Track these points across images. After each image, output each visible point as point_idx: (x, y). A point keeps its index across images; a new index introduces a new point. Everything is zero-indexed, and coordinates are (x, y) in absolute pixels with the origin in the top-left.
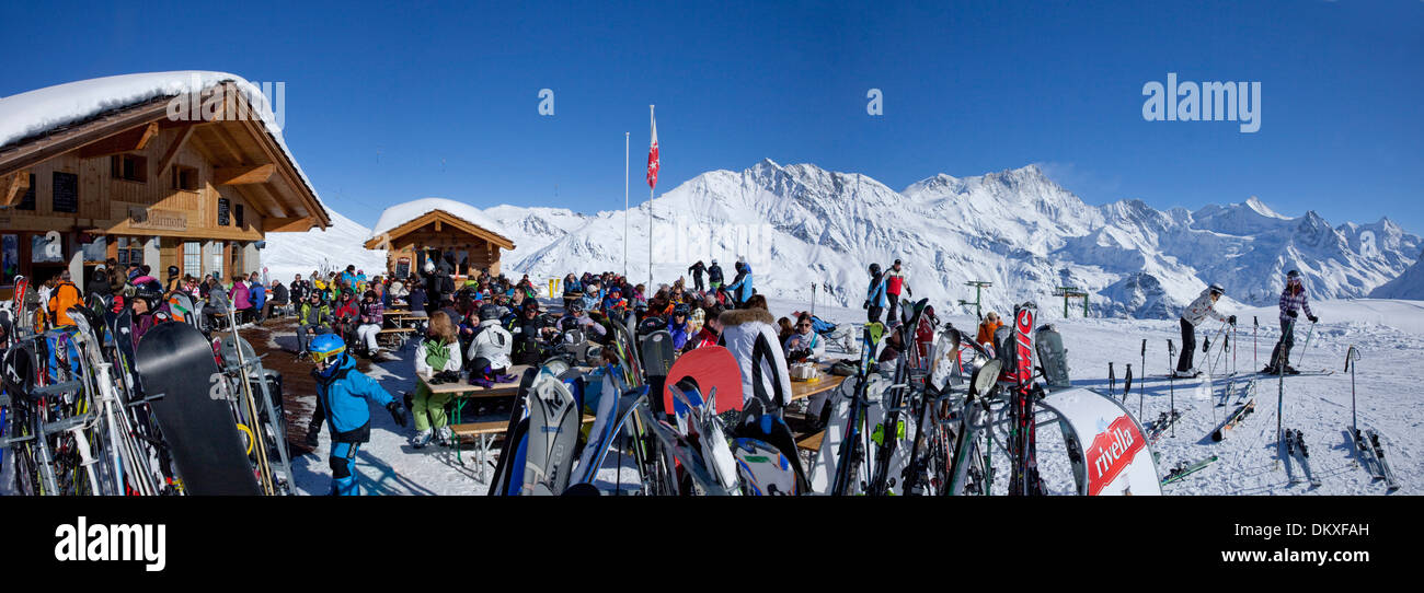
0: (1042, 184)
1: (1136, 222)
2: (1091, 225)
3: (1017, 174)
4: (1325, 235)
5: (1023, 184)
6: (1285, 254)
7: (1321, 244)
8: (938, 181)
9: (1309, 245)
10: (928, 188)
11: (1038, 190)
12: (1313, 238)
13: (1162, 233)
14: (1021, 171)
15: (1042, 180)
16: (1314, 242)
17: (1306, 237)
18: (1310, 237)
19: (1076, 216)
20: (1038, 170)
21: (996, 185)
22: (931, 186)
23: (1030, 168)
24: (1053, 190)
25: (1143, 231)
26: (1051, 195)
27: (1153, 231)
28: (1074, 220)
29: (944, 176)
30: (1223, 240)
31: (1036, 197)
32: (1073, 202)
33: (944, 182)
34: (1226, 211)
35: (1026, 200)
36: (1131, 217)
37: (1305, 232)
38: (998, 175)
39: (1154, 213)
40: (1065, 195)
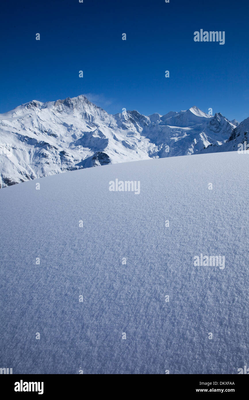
0: (87, 105)
1: (133, 122)
2: (110, 124)
3: (73, 100)
4: (225, 126)
5: (77, 105)
6: (198, 138)
7: (222, 131)
8: (32, 104)
9: (215, 132)
10: (26, 108)
11: (84, 108)
12: (217, 128)
13: (146, 127)
14: (75, 98)
15: (87, 103)
16: (218, 130)
17: (214, 128)
18: (216, 127)
19: (103, 120)
20: (85, 98)
21: (61, 106)
22: (28, 107)
23: (81, 97)
24: (92, 108)
25: (136, 126)
26: (91, 110)
27: (141, 126)
28: (102, 122)
29: (35, 101)
30: (173, 130)
31: (83, 111)
32: (102, 113)
33: (35, 105)
34: (179, 115)
35: (77, 114)
36: (130, 119)
37: (213, 125)
38: (63, 100)
39: (143, 117)
40: (98, 110)
